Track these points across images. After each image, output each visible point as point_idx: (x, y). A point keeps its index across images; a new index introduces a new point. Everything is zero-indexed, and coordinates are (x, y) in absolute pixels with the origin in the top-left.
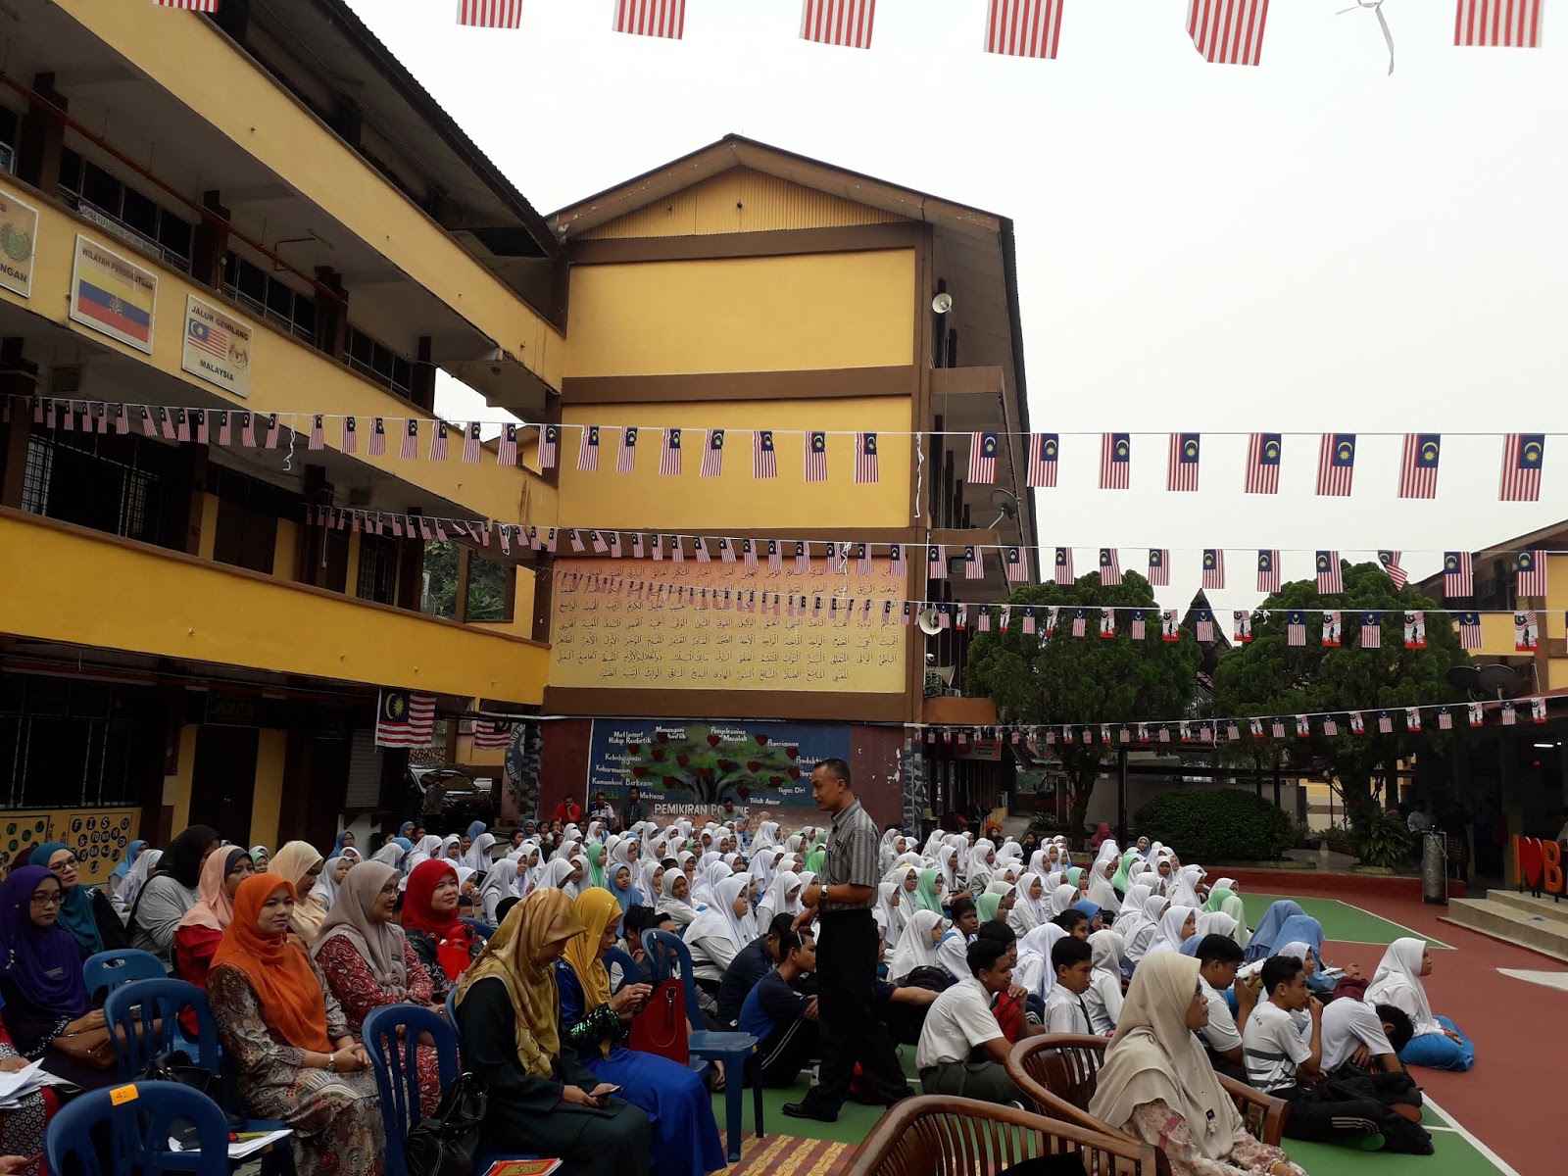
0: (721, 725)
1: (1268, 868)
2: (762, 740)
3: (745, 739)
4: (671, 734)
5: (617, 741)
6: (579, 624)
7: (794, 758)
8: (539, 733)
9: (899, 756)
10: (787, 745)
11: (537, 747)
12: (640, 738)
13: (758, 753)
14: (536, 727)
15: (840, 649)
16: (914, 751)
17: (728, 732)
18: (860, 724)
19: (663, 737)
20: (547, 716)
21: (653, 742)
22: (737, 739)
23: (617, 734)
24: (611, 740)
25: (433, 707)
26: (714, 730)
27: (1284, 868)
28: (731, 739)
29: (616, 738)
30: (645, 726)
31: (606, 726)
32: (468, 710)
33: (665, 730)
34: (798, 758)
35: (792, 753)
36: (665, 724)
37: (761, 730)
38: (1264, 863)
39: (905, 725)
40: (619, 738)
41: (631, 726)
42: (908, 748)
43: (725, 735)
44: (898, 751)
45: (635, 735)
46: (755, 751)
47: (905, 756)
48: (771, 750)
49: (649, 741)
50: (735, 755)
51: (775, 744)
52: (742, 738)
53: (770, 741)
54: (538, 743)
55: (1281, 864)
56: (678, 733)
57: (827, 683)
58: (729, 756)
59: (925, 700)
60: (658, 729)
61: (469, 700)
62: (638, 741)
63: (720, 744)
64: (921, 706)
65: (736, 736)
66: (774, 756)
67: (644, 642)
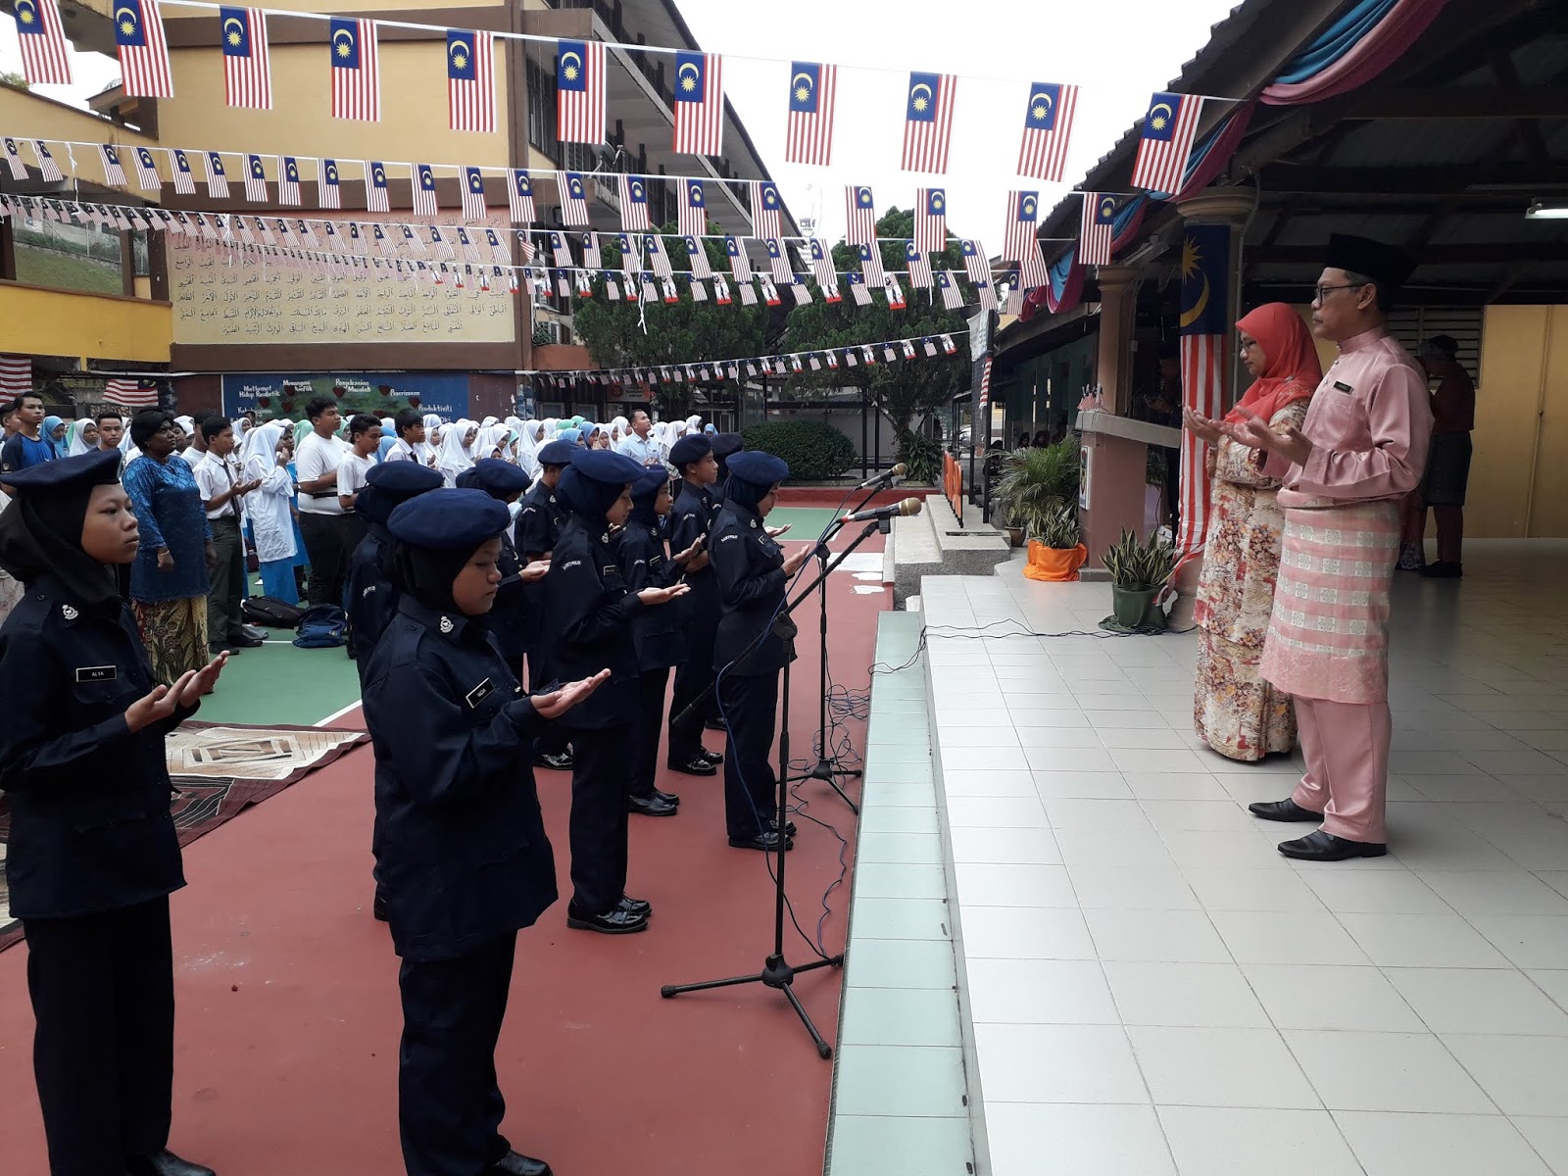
0: (345, 377)
1: (831, 486)
2: (385, 390)
3: (369, 389)
4: (298, 387)
5: (247, 395)
6: (197, 281)
7: (416, 406)
8: (171, 389)
9: (513, 401)
10: (409, 394)
11: (171, 403)
12: (269, 392)
13: (382, 403)
14: (167, 384)
15: (452, 301)
16: (526, 396)
17: (352, 384)
18: (475, 372)
19: (290, 390)
20: (177, 372)
21: (282, 395)
22: (362, 390)
23: (246, 388)
24: (241, 394)
25: (28, 368)
26: (338, 382)
27: (845, 486)
28: (355, 390)
29: (246, 392)
30: (272, 380)
31: (236, 381)
32: (74, 369)
33: (293, 384)
34: (420, 407)
35: (415, 402)
36: (291, 378)
37: (383, 381)
38: (828, 482)
39: (517, 372)
40: (250, 392)
41: (260, 380)
42: (521, 394)
43: (349, 386)
44: (512, 398)
45: (263, 389)
46: (380, 400)
47: (519, 401)
48: (394, 400)
49: (278, 394)
50: (361, 405)
51: (398, 394)
52: (365, 388)
53: (392, 391)
54: (172, 399)
55: (841, 482)
56: (305, 386)
57: (443, 334)
58: (354, 406)
59: (533, 348)
60: (286, 383)
61: (75, 360)
62: (267, 395)
63: (346, 396)
64: (530, 353)
65: (361, 387)
66: (398, 404)
67: (262, 298)
